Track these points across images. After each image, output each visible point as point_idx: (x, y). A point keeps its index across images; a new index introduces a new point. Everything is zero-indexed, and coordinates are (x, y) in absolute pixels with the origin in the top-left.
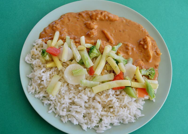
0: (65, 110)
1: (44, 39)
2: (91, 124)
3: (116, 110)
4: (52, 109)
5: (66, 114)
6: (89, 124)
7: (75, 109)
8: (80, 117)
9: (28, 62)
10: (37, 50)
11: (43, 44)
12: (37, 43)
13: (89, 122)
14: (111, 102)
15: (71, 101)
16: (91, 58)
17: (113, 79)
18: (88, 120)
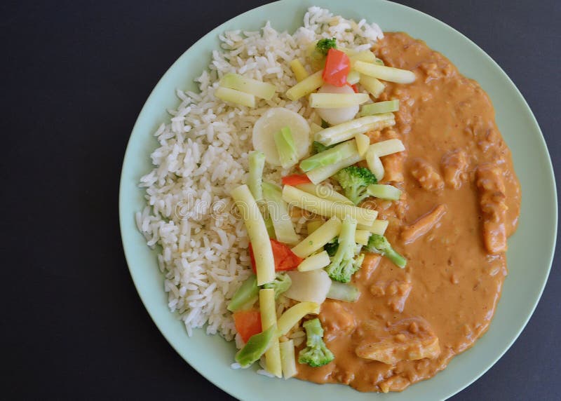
0: (187, 129)
1: (385, 44)
2: (157, 195)
3: (195, 255)
4: (188, 96)
5: (177, 131)
6: (156, 190)
7: (190, 150)
8: (172, 166)
9: (307, 15)
10: (347, 31)
11: (366, 43)
12: (367, 26)
13: (161, 191)
14: (216, 240)
15: (210, 138)
16: (336, 176)
17: (278, 241)
18: (166, 189)
